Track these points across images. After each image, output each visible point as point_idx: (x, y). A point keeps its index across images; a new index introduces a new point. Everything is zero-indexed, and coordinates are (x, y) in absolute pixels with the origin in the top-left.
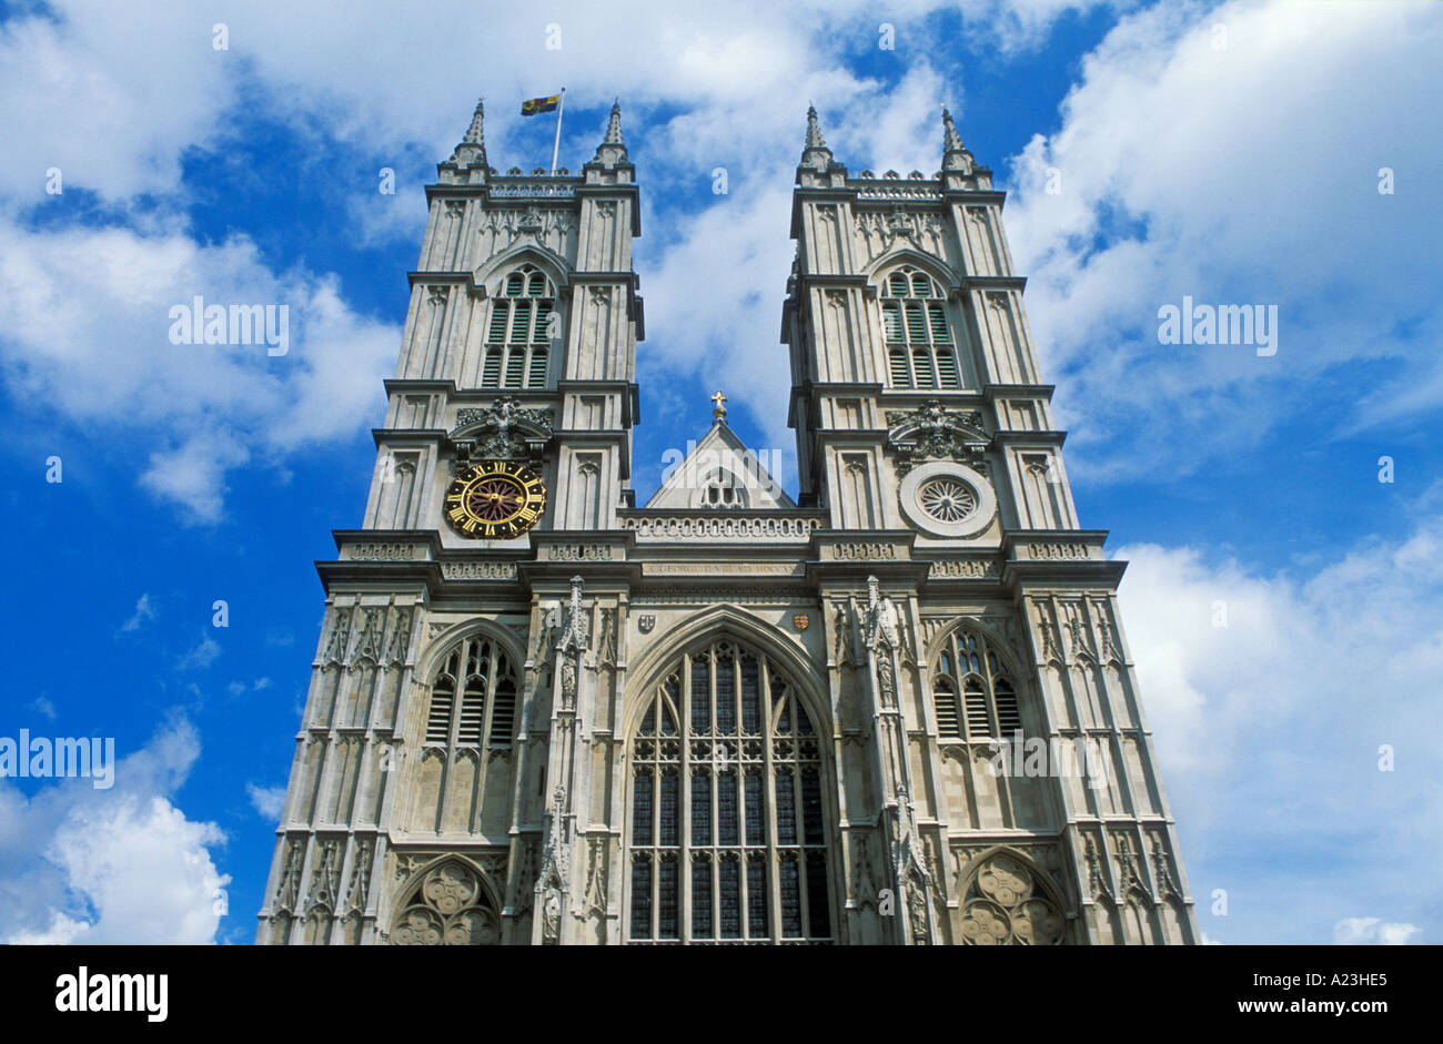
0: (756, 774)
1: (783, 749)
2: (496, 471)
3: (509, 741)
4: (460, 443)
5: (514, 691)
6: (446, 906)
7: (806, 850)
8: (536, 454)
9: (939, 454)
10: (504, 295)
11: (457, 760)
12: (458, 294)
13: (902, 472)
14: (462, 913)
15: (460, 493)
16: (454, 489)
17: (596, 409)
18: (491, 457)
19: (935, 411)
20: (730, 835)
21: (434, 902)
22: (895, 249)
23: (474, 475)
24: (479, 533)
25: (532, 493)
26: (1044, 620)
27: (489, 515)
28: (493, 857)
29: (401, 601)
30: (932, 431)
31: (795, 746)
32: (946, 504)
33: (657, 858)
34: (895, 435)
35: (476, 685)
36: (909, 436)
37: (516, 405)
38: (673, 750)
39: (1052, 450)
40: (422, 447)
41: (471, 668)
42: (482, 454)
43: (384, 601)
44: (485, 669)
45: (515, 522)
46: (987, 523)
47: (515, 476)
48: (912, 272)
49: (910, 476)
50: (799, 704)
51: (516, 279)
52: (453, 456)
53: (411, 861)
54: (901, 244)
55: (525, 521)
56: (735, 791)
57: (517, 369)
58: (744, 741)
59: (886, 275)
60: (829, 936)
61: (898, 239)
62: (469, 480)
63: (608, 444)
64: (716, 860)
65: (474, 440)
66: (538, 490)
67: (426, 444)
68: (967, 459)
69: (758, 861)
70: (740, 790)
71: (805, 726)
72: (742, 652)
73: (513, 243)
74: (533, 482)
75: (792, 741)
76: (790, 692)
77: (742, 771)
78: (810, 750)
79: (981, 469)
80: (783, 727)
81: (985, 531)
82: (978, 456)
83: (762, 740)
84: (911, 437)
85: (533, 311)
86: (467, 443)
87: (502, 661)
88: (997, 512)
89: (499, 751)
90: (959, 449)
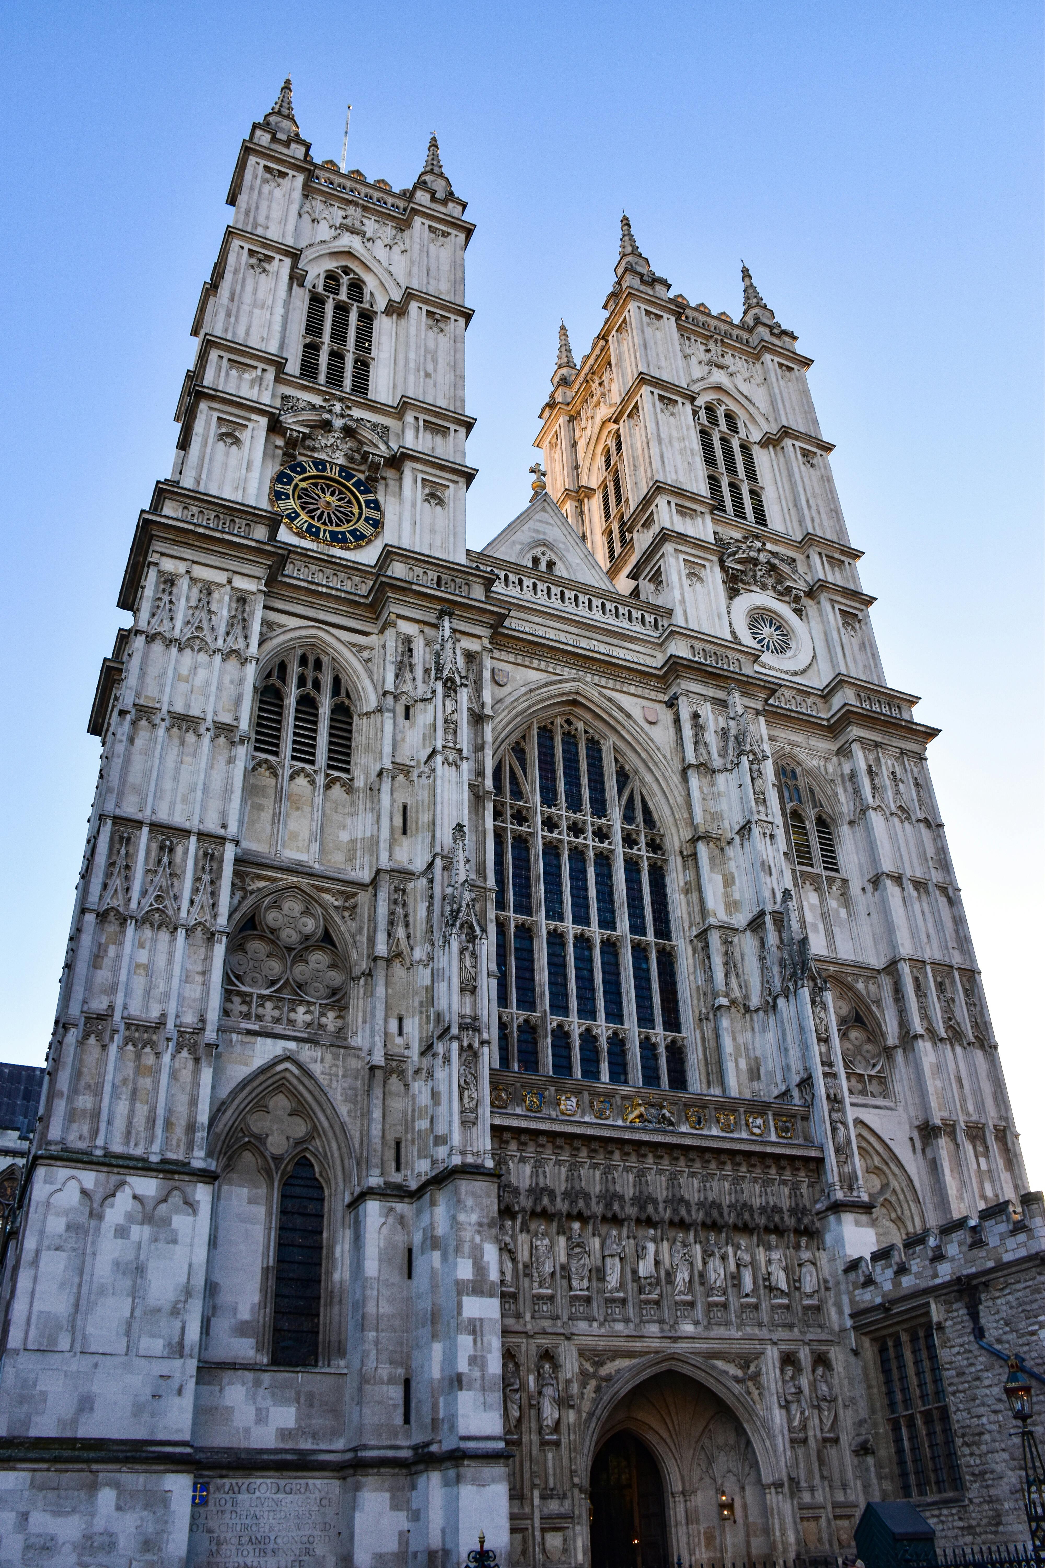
0: (604, 861)
1: (629, 841)
2: (328, 473)
3: (349, 771)
4: (291, 430)
5: (352, 718)
6: (289, 936)
7: (657, 944)
8: (375, 467)
9: (764, 587)
10: (320, 289)
11: (292, 778)
12: (282, 267)
13: (733, 593)
14: (306, 949)
15: (289, 484)
16: (281, 478)
17: (439, 439)
18: (323, 456)
19: (759, 545)
20: (581, 918)
21: (273, 931)
22: (712, 378)
23: (304, 470)
24: (312, 533)
25: (368, 507)
26: (870, 766)
27: (320, 518)
28: (341, 893)
29: (240, 583)
30: (755, 562)
31: (642, 840)
32: (771, 636)
33: (512, 930)
35: (307, 704)
36: (739, 561)
37: (349, 408)
38: (522, 816)
39: (862, 610)
40: (249, 420)
41: (302, 681)
42: (313, 449)
43: (221, 577)
44: (317, 685)
45: (353, 532)
46: (807, 664)
47: (349, 484)
48: (724, 407)
49: (737, 600)
50: (642, 797)
51: (331, 277)
52: (280, 442)
53: (247, 880)
54: (719, 377)
55: (362, 537)
56: (584, 872)
57: (336, 370)
58: (592, 824)
59: (704, 400)
60: (680, 1032)
61: (715, 369)
62: (299, 474)
63: (455, 478)
64: (571, 941)
65: (307, 431)
66: (376, 505)
67: (254, 417)
68: (787, 599)
69: (610, 947)
70: (591, 872)
71: (649, 821)
72: (586, 732)
73: (335, 238)
74: (370, 497)
75: (638, 833)
76: (635, 783)
77: (591, 854)
78: (655, 846)
79: (798, 612)
80: (628, 817)
81: (804, 671)
82: (797, 599)
83: (609, 826)
84: (739, 563)
85: (353, 317)
86: (299, 432)
87: (337, 681)
88: (814, 657)
89: (338, 779)
90: (779, 587)
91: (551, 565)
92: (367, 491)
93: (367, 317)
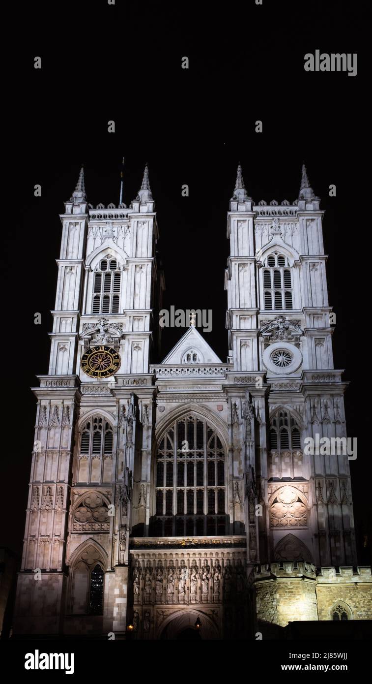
0: (200, 464)
1: (211, 455)
2: (101, 350)
3: (111, 453)
4: (85, 338)
5: (111, 435)
6: (93, 505)
7: (218, 488)
8: (116, 342)
9: (282, 339)
10: (99, 270)
11: (93, 459)
12: (78, 269)
13: (267, 346)
14: (98, 507)
15: (86, 359)
16: (84, 357)
17: (140, 322)
18: (98, 344)
19: (281, 320)
20: (190, 483)
22: (272, 243)
23: (92, 352)
24: (95, 374)
25: (115, 358)
26: (314, 405)
27: (98, 368)
28: (107, 491)
29: (66, 402)
31: (216, 454)
32: (282, 360)
33: (165, 492)
34: (264, 330)
35: (97, 436)
37: (108, 321)
38: (170, 456)
39: (327, 336)
40: (68, 340)
41: (95, 427)
43: (60, 402)
44: (100, 427)
45: (109, 371)
46: (297, 367)
47: (108, 352)
48: (278, 254)
49: (269, 348)
50: (218, 438)
51: (103, 262)
53: (79, 492)
54: (276, 240)
55: (113, 371)
57: (106, 304)
58: (197, 452)
59: (266, 255)
61: (274, 237)
62: (90, 354)
63: (144, 337)
64: (186, 492)
65: (90, 337)
66: (118, 357)
67: (71, 338)
68: (293, 340)
69: (200, 493)
70: (195, 468)
71: (220, 445)
72: (198, 419)
73: (102, 244)
74: (116, 354)
75: (214, 452)
76: (214, 434)
77: (195, 463)
78: (221, 455)
79: (298, 345)
80: (212, 446)
81: (296, 370)
82: (297, 339)
83: (203, 452)
84: (269, 332)
85: (112, 278)
86: (87, 338)
87: (107, 424)
88: (301, 363)
89: (107, 457)
90: (290, 337)
91: (195, 355)
92: (115, 352)
93: (118, 275)
